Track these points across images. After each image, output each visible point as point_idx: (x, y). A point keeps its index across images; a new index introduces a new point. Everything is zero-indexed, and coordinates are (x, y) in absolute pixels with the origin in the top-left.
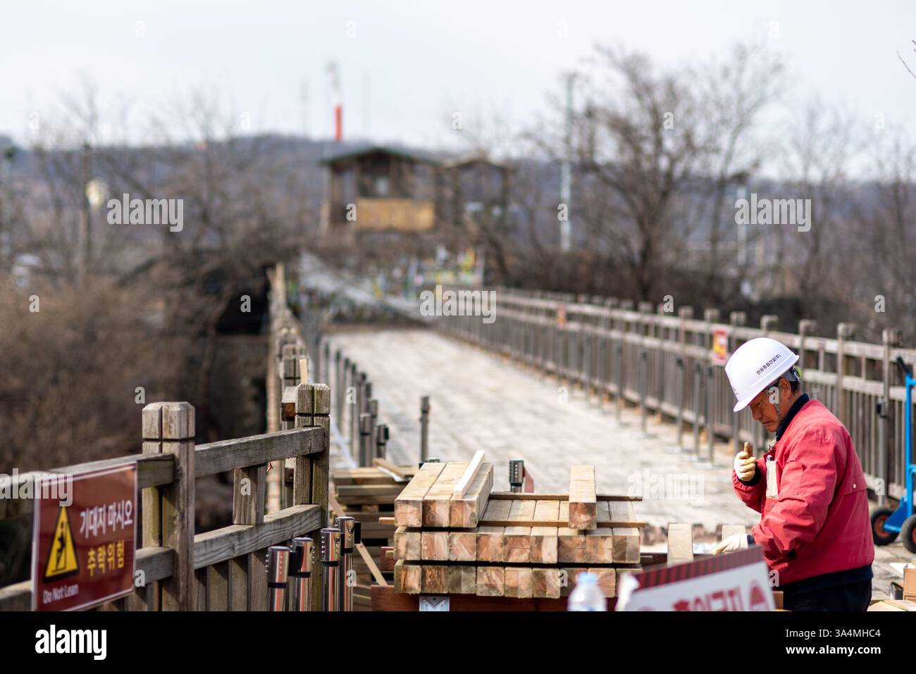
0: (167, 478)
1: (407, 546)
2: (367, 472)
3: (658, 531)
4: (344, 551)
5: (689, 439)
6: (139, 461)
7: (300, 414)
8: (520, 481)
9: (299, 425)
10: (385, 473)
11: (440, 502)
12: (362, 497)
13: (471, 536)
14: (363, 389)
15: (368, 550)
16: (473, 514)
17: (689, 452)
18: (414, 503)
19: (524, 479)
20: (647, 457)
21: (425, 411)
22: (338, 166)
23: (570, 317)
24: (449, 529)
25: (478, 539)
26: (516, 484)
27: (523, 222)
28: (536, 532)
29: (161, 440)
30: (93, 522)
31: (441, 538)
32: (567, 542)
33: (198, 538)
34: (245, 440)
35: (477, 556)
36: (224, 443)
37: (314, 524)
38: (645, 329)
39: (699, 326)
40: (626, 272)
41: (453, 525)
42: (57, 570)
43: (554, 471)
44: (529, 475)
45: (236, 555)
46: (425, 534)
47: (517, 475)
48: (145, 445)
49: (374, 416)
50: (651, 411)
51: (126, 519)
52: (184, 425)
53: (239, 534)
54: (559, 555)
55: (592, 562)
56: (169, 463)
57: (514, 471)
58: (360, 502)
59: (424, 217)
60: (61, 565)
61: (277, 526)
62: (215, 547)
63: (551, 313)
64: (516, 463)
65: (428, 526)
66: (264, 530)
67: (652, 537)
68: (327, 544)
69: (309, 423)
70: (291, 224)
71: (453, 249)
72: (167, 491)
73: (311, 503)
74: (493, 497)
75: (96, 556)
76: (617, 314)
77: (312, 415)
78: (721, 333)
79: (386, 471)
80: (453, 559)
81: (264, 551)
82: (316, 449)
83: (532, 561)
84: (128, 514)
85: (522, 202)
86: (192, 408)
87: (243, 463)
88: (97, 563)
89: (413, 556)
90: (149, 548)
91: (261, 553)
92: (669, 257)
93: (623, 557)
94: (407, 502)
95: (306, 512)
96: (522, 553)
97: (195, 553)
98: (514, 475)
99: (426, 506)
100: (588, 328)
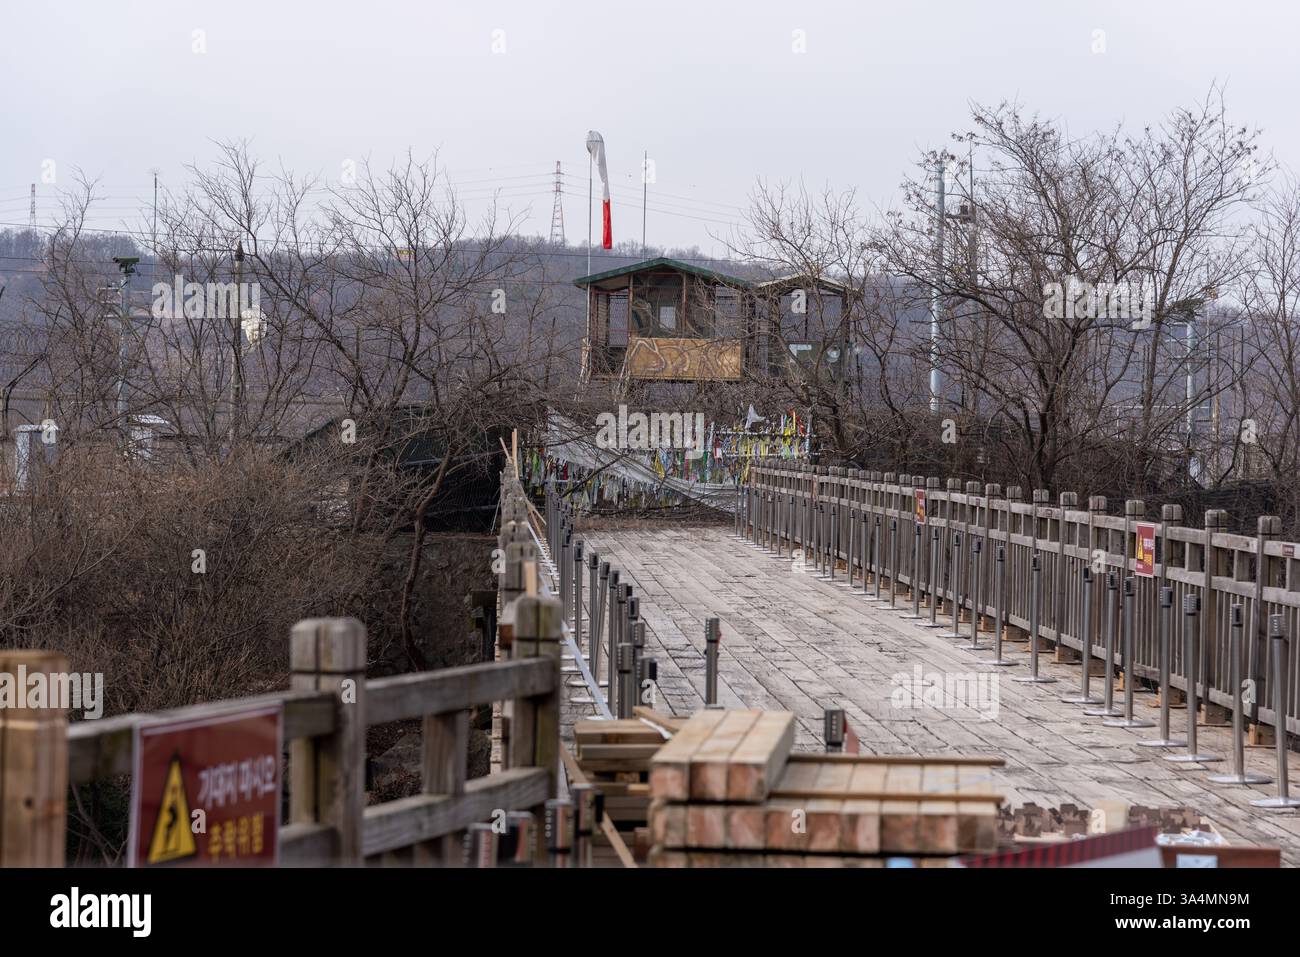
0: (324, 726)
1: (668, 826)
2: (627, 726)
3: (1047, 815)
4: (579, 833)
5: (1098, 686)
6: (287, 703)
7: (521, 639)
8: (840, 739)
9: (518, 655)
10: (650, 727)
11: (713, 764)
12: (617, 761)
13: (756, 813)
14: (625, 608)
15: (622, 837)
16: (760, 783)
17: (1099, 703)
18: (677, 765)
19: (846, 735)
20: (1038, 710)
21: (713, 640)
22: (601, 287)
23: (933, 508)
24: (727, 803)
25: (767, 816)
26: (833, 744)
27: (871, 369)
28: (850, 807)
29: (318, 672)
30: (218, 784)
31: (714, 815)
32: (894, 823)
33: (370, 813)
34: (438, 674)
35: (766, 841)
36: (409, 678)
37: (537, 795)
38: (1040, 527)
39: (1118, 523)
40: (1020, 445)
41: (733, 796)
42: (165, 852)
43: (901, 729)
44: (852, 730)
45: (425, 835)
46: (693, 810)
47: (836, 730)
48: (296, 680)
49: (639, 647)
50: (1049, 645)
51: (265, 782)
52: (350, 652)
53: (430, 808)
54: (882, 841)
55: (929, 850)
56: (327, 706)
57: (832, 724)
58: (614, 767)
59: (730, 362)
60: (172, 846)
61: (485, 797)
62: (395, 825)
63: (906, 503)
64: (833, 713)
65: (697, 799)
66: (463, 803)
67: (1037, 823)
68: (554, 823)
69: (532, 652)
70: (535, 372)
71: (765, 409)
72: (323, 745)
73: (533, 764)
74: (792, 760)
75: (222, 834)
76: (998, 504)
77: (535, 640)
78: (1148, 533)
79: (652, 724)
80: (731, 844)
81: (464, 831)
82: (541, 688)
83: (844, 849)
84: (269, 776)
85: (868, 341)
86: (362, 628)
87: (434, 706)
88: (224, 844)
89: (674, 840)
90: (299, 825)
91: (460, 834)
92: (1081, 423)
93: (972, 844)
94: (666, 765)
95: (526, 779)
96: (828, 837)
97: (366, 833)
98: (831, 729)
99: (694, 770)
100: (959, 525)
